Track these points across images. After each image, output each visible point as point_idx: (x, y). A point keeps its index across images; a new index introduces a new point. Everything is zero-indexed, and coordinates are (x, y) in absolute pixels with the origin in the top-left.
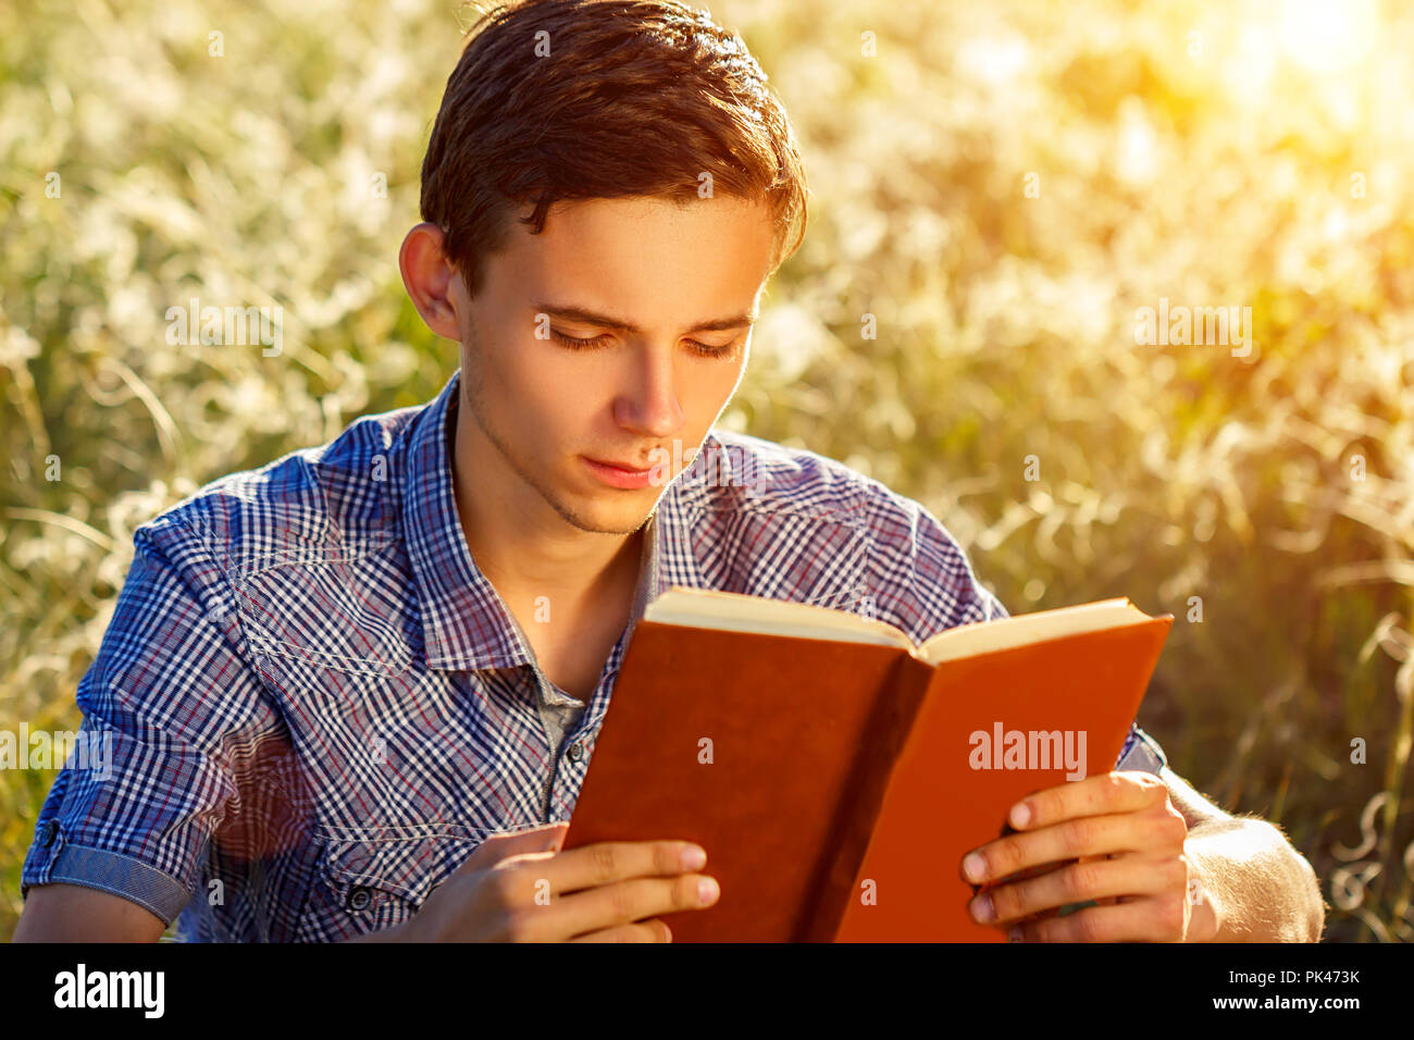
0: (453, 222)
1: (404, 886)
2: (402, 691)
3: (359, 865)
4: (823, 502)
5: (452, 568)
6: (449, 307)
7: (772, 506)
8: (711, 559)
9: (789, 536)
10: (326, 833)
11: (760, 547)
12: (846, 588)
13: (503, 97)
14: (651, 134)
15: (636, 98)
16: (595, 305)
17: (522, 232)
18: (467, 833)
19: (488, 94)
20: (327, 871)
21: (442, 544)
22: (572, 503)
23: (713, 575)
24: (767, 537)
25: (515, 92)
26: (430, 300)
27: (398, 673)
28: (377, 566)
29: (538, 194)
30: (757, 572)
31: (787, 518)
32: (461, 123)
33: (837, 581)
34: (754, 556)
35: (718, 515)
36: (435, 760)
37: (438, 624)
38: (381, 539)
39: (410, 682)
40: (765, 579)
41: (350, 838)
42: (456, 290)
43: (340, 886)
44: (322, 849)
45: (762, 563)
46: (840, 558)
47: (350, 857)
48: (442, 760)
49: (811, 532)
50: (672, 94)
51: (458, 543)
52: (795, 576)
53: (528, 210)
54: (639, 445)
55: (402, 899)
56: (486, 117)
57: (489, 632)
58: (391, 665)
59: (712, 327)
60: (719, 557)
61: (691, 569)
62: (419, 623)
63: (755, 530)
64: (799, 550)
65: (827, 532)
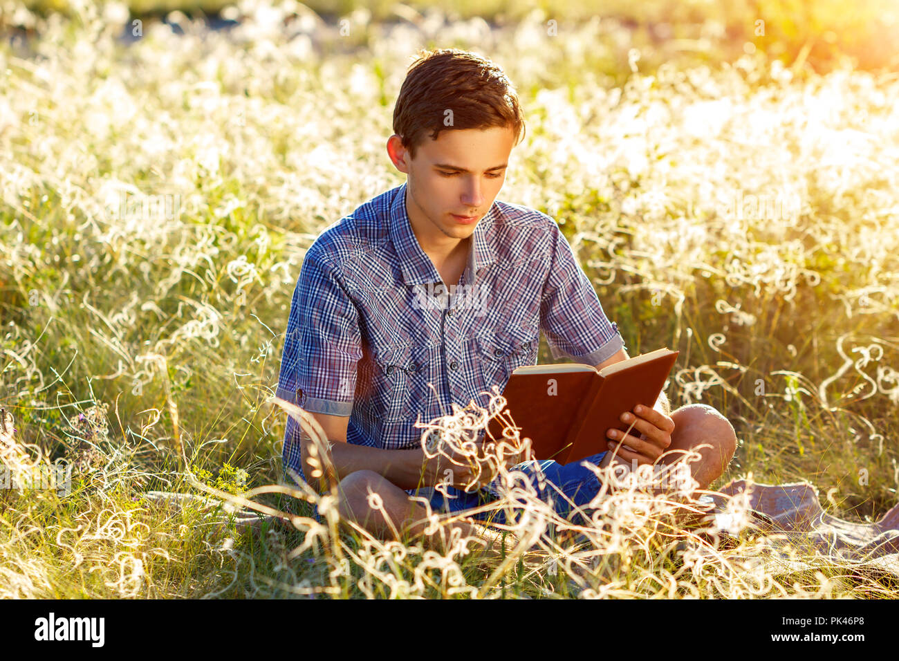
0: (405, 134)
1: (402, 364)
2: (392, 296)
3: (389, 358)
4: (535, 221)
5: (412, 250)
6: (404, 163)
7: (517, 223)
8: (494, 241)
9: (523, 233)
10: (377, 348)
11: (514, 238)
12: (543, 251)
13: (423, 93)
14: (472, 108)
15: (467, 94)
16: (453, 163)
17: (430, 139)
18: (418, 344)
19: (417, 92)
20: (379, 362)
21: (408, 242)
22: (447, 229)
23: (495, 246)
24: (516, 234)
25: (427, 93)
26: (397, 160)
27: (391, 290)
28: (381, 251)
29: (435, 127)
30: (513, 246)
31: (523, 227)
32: (408, 101)
33: (540, 248)
34: (512, 241)
35: (496, 226)
36: (404, 320)
37: (407, 270)
38: (382, 242)
39: (395, 292)
40: (516, 249)
41: (385, 349)
42: (406, 156)
43: (384, 366)
44: (376, 354)
45: (515, 243)
46: (541, 241)
47: (386, 356)
48: (406, 320)
49: (531, 232)
50: (480, 94)
51: (414, 241)
52: (526, 247)
53: (432, 133)
54: (470, 209)
55: (402, 369)
56: (416, 100)
57: (426, 271)
58: (388, 287)
59: (494, 169)
60: (497, 240)
61: (486, 246)
62: (400, 271)
63: (512, 232)
64: (527, 238)
65: (537, 232)
